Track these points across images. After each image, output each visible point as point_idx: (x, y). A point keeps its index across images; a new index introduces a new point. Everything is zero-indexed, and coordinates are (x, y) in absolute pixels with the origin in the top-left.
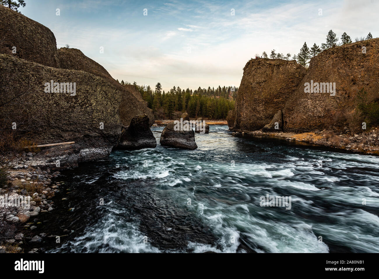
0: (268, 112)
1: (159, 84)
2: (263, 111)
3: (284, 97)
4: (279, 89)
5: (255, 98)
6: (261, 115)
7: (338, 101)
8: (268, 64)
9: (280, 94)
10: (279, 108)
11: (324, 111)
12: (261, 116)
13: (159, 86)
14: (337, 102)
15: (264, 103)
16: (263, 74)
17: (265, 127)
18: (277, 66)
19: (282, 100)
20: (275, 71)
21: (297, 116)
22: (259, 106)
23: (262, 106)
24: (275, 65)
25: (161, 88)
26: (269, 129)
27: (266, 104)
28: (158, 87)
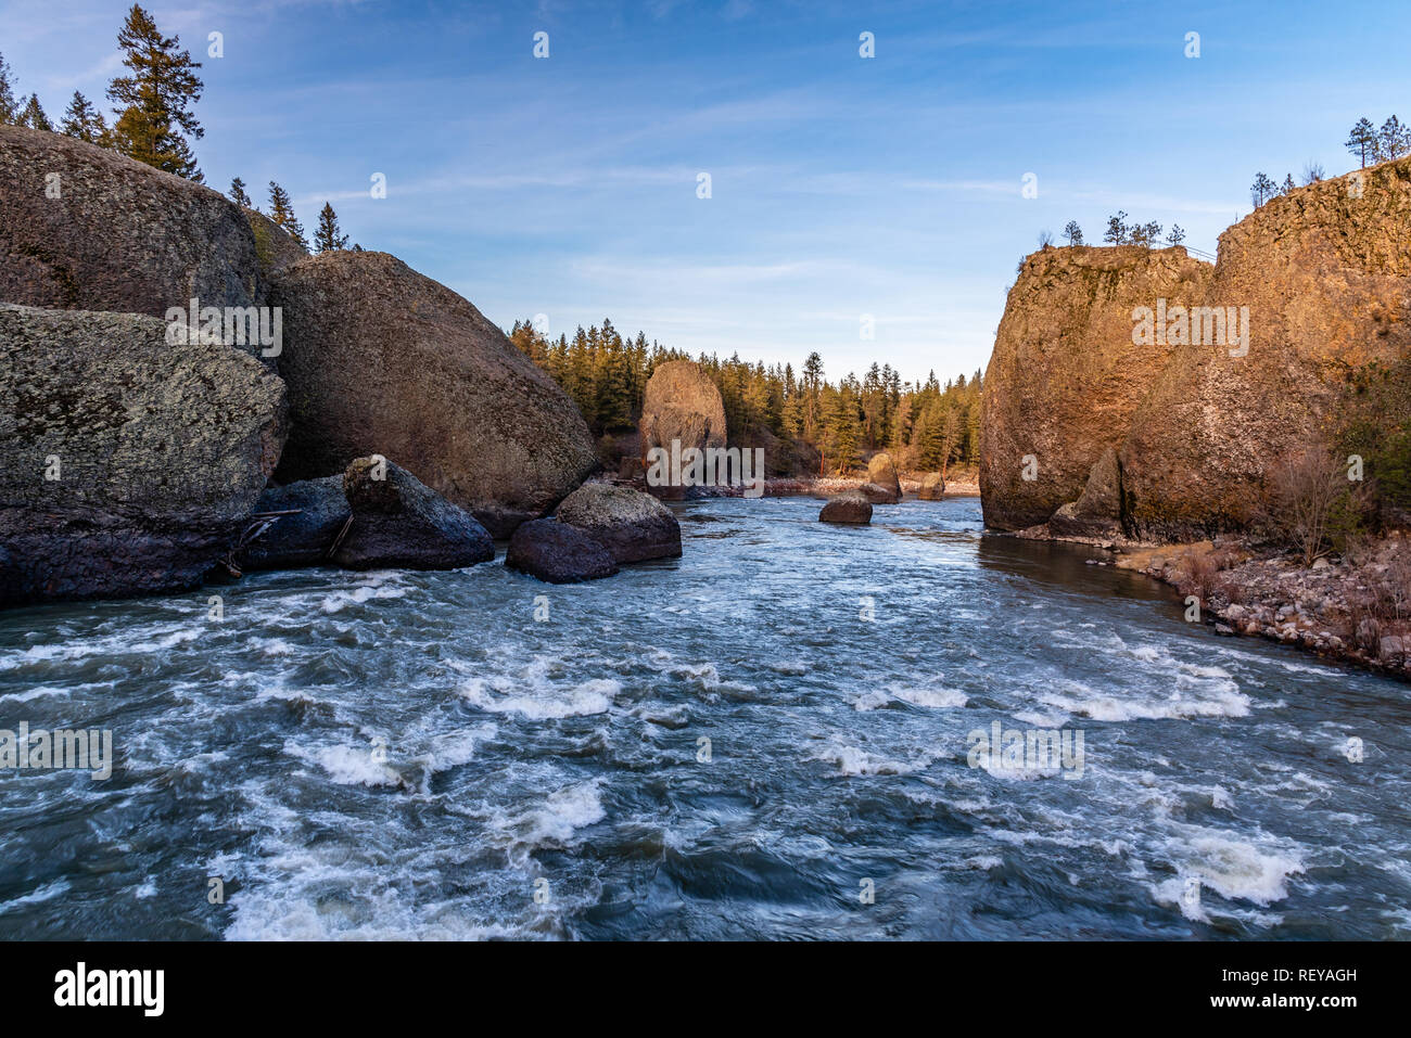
0: (1075, 455)
1: (815, 357)
2: (1053, 450)
3: (1133, 394)
4: (1110, 366)
5: (1024, 401)
6: (1049, 466)
7: (1318, 410)
8: (1078, 266)
9: (1116, 383)
10: (1115, 439)
11: (1263, 453)
12: (1050, 471)
13: (813, 363)
14: (1313, 413)
15: (1055, 419)
16: (1057, 306)
17: (1058, 512)
18: (1109, 272)
19: (1125, 407)
20: (1101, 295)
21: (1171, 472)
22: (1038, 432)
23: (1051, 431)
24: (1101, 271)
25: (822, 369)
26: (1071, 521)
27: (1063, 424)
28: (811, 368)
